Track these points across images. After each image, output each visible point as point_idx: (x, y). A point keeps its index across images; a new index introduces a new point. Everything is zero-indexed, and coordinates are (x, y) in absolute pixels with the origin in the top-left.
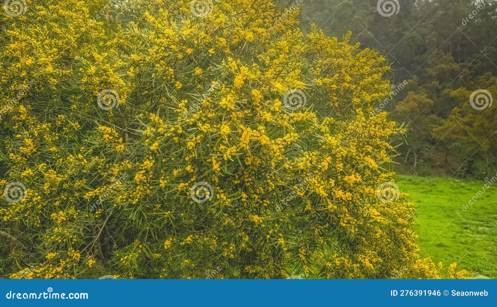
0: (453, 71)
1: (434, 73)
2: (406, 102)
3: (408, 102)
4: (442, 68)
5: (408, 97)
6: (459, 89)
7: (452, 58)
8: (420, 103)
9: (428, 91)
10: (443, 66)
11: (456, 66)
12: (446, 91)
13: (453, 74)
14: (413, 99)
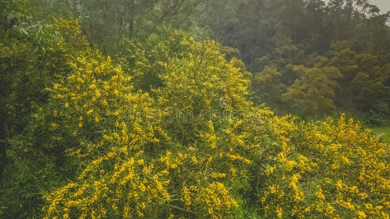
0: (293, 51)
1: (281, 52)
2: (263, 74)
3: (264, 74)
4: (286, 49)
5: (264, 70)
6: (299, 66)
7: (291, 41)
8: (272, 75)
9: (277, 65)
10: (286, 47)
11: (294, 47)
12: (289, 65)
13: (293, 53)
14: (268, 72)
